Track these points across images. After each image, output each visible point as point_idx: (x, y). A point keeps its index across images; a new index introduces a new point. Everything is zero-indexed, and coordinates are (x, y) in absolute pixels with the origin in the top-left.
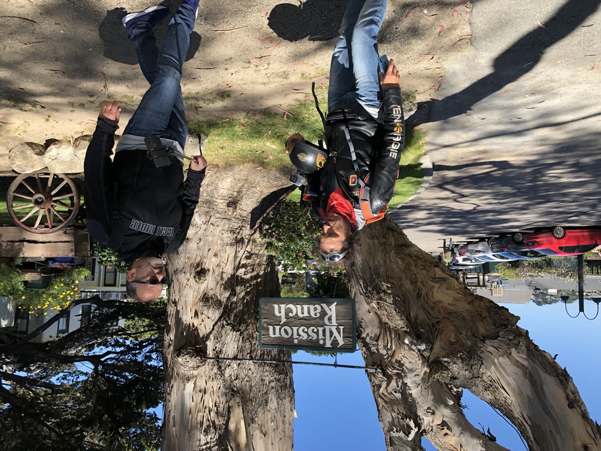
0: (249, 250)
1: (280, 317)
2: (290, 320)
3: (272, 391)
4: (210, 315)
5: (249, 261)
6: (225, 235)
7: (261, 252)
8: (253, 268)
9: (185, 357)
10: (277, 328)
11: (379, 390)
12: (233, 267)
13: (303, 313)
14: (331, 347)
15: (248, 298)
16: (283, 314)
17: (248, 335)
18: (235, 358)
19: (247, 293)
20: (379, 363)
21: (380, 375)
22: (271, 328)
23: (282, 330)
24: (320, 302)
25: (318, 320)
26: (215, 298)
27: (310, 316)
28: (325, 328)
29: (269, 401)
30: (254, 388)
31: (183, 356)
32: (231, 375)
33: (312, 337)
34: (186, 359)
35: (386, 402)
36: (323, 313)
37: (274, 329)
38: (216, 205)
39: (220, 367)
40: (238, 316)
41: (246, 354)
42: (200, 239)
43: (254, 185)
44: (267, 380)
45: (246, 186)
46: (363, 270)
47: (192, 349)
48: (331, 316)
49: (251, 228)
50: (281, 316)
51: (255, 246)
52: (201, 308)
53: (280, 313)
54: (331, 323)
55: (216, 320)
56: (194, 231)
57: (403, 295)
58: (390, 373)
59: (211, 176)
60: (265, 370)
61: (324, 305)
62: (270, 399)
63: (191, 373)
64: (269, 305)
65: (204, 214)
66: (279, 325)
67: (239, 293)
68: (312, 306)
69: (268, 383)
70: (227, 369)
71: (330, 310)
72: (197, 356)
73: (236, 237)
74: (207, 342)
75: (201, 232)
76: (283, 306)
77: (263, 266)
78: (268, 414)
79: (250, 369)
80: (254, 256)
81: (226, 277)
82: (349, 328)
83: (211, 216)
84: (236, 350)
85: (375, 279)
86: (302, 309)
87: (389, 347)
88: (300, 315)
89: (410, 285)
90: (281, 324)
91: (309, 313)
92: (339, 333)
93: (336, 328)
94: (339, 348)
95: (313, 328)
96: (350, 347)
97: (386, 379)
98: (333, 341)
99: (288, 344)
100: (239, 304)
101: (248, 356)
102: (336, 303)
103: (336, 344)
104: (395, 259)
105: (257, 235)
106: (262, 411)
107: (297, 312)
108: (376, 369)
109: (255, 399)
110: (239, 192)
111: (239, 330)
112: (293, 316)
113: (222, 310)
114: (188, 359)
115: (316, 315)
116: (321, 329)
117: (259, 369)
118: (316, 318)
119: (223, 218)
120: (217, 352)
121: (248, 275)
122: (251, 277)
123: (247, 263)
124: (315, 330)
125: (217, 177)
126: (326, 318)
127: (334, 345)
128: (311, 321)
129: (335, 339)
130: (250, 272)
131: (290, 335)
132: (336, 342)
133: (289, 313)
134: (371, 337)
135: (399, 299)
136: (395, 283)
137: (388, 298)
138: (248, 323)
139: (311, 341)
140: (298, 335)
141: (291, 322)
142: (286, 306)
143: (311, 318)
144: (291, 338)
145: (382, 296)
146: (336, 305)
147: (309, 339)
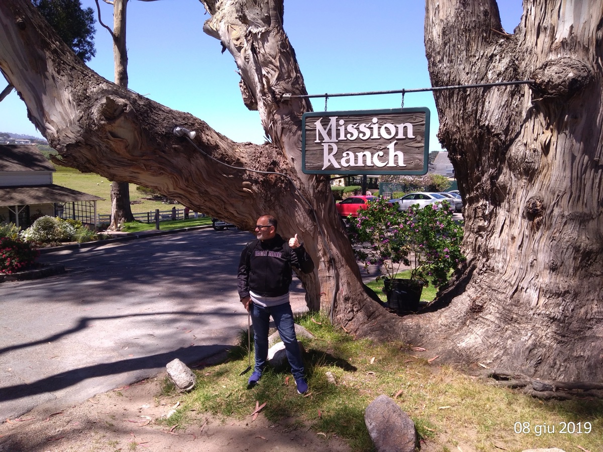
0: (480, 238)
1: (396, 150)
2: (383, 147)
3: (438, 50)
4: (522, 148)
5: (481, 224)
6: (500, 265)
8: (475, 214)
9: (561, 80)
10: (400, 136)
11: (279, 74)
12: (497, 218)
13: (364, 155)
14: (330, 118)
15: (478, 173)
16: (392, 153)
17: (470, 122)
18: (487, 88)
19: (479, 179)
20: (281, 105)
21: (277, 91)
22: (410, 135)
23: (393, 134)
24: (342, 170)
25: (345, 148)
26: (517, 174)
27: (354, 153)
28: (337, 139)
29: (441, 34)
30: (463, 48)
31: (564, 81)
32: (500, 61)
33: (353, 126)
34: (559, 77)
35: (271, 63)
36: (338, 156)
37: (405, 133)
38: (498, 312)
39: (515, 70)
40: (486, 148)
41: (472, 94)
42: (532, 266)
43: (443, 327)
44: (446, 64)
45: (454, 330)
46: (294, 205)
47: (549, 94)
48: (329, 154)
49: (473, 269)
50: (395, 152)
51: (473, 243)
52: (536, 158)
53: (396, 155)
54: (329, 145)
55: (517, 140)
56: (541, 280)
57: (220, 179)
58: (270, 95)
59: (485, 358)
60: (448, 76)
61: (337, 166)
62: (441, 37)
63: (559, 56)
64: (412, 166)
65: (522, 304)
66: (397, 139)
67: (488, 179)
68: (351, 165)
69: (445, 58)
70: (503, 69)
71: (329, 161)
72: (541, 84)
73: (487, 261)
74: (532, 106)
75: (529, 277)
76: (391, 164)
78: (443, 16)
79: (468, 74)
80: (475, 230)
81: (505, 204)
82: (309, 140)
83: (511, 297)
84: (487, 100)
85: (271, 196)
86: (364, 161)
87: (272, 122)
88: (368, 153)
89: (209, 190)
90: (396, 141)
91: (356, 157)
92: (320, 135)
93: (324, 139)
94: (320, 117)
95: (352, 139)
96: (308, 119)
97: (273, 88)
98: (328, 125)
99: (387, 116)
100: (487, 164)
101: (468, 93)
102: (323, 169)
103: (324, 122)
104: (244, 216)
105: (469, 257)
106: (449, 19)
107: (372, 157)
108: (281, 97)
109: (460, 33)
110: (464, 324)
111: (482, 127)
112: (377, 151)
113: (507, 156)
114: (556, 76)
115: (348, 154)
116: (342, 137)
117: (456, 76)
118: (347, 150)
119: (495, 290)
120: (519, 92)
121: (482, 204)
122: (478, 201)
123: (483, 221)
124: (349, 136)
125: (478, 353)
126: (335, 151)
127: (327, 120)
128: (354, 147)
129: (325, 127)
130: (480, 208)
131: (383, 127)
132: (323, 123)
133: (383, 156)
134: (290, 132)
135: (225, 175)
136: (238, 192)
137: (253, 176)
138: (471, 138)
139: (355, 122)
140: (372, 128)
141: (380, 145)
142: (387, 164)
143: (353, 150)
144: (381, 124)
145: (262, 178)
146: (322, 166)
147: (358, 124)
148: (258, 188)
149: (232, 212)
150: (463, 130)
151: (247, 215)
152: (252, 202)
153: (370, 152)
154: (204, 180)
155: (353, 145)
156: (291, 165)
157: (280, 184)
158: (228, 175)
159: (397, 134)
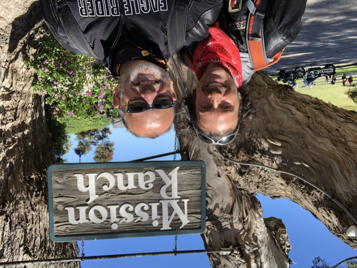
0: (8, 86)
1: (88, 193)
2: (104, 196)
5: (7, 103)
7: (26, 89)
8: (16, 113)
10: (83, 209)
13: (126, 185)
15: (12, 160)
17: (18, 217)
19: (9, 153)
20: (234, 241)
21: (238, 258)
22: (71, 211)
23: (92, 212)
24: (154, 168)
25: (150, 194)
27: (139, 188)
28: (161, 204)
33: (142, 219)
36: (159, 184)
37: (77, 212)
48: (171, 186)
49: (10, 50)
50: (88, 191)
51: (17, 80)
53: (88, 186)
54: (171, 196)
58: (247, 252)
61: (161, 172)
64: (66, 175)
66: (86, 205)
68: (142, 173)
71: (170, 178)
76: (92, 177)
77: (30, 111)
80: (15, 95)
82: (197, 201)
86: (126, 179)
87: (245, 220)
88: (122, 188)
90: (88, 203)
91: (136, 182)
92: (182, 208)
93: (178, 203)
94: (182, 229)
95: (142, 204)
96: (197, 226)
98: (173, 220)
99: (101, 231)
102: (178, 168)
103: (177, 224)
105: (20, 63)
107: (116, 183)
108: (232, 251)
111: (2, 213)
112: (110, 191)
115: (147, 186)
116: (155, 206)
118: (147, 191)
121: (7, 125)
122: (13, 127)
123: (5, 106)
124: (146, 208)
126: (163, 190)
127: (174, 225)
128: (140, 195)
129: (177, 218)
130: (10, 120)
131: (104, 218)
132: (178, 222)
133: (103, 185)
134: (222, 209)
135: (307, 166)
136: (290, 140)
137: (268, 160)
138: (18, 199)
139: (139, 223)
140: (118, 217)
141: (107, 198)
142: (98, 176)
143: (140, 191)
144: (107, 223)
145: (256, 157)
146: (179, 171)
147: (136, 221)
148: (261, 144)
149: (298, 113)
150: (27, 208)
151: (278, 108)
152: (270, 125)
153: (119, 190)
154: (338, 162)
155: (141, 197)
156: (221, 169)
157: (233, 148)
158: (302, 165)
159: (87, 212)
